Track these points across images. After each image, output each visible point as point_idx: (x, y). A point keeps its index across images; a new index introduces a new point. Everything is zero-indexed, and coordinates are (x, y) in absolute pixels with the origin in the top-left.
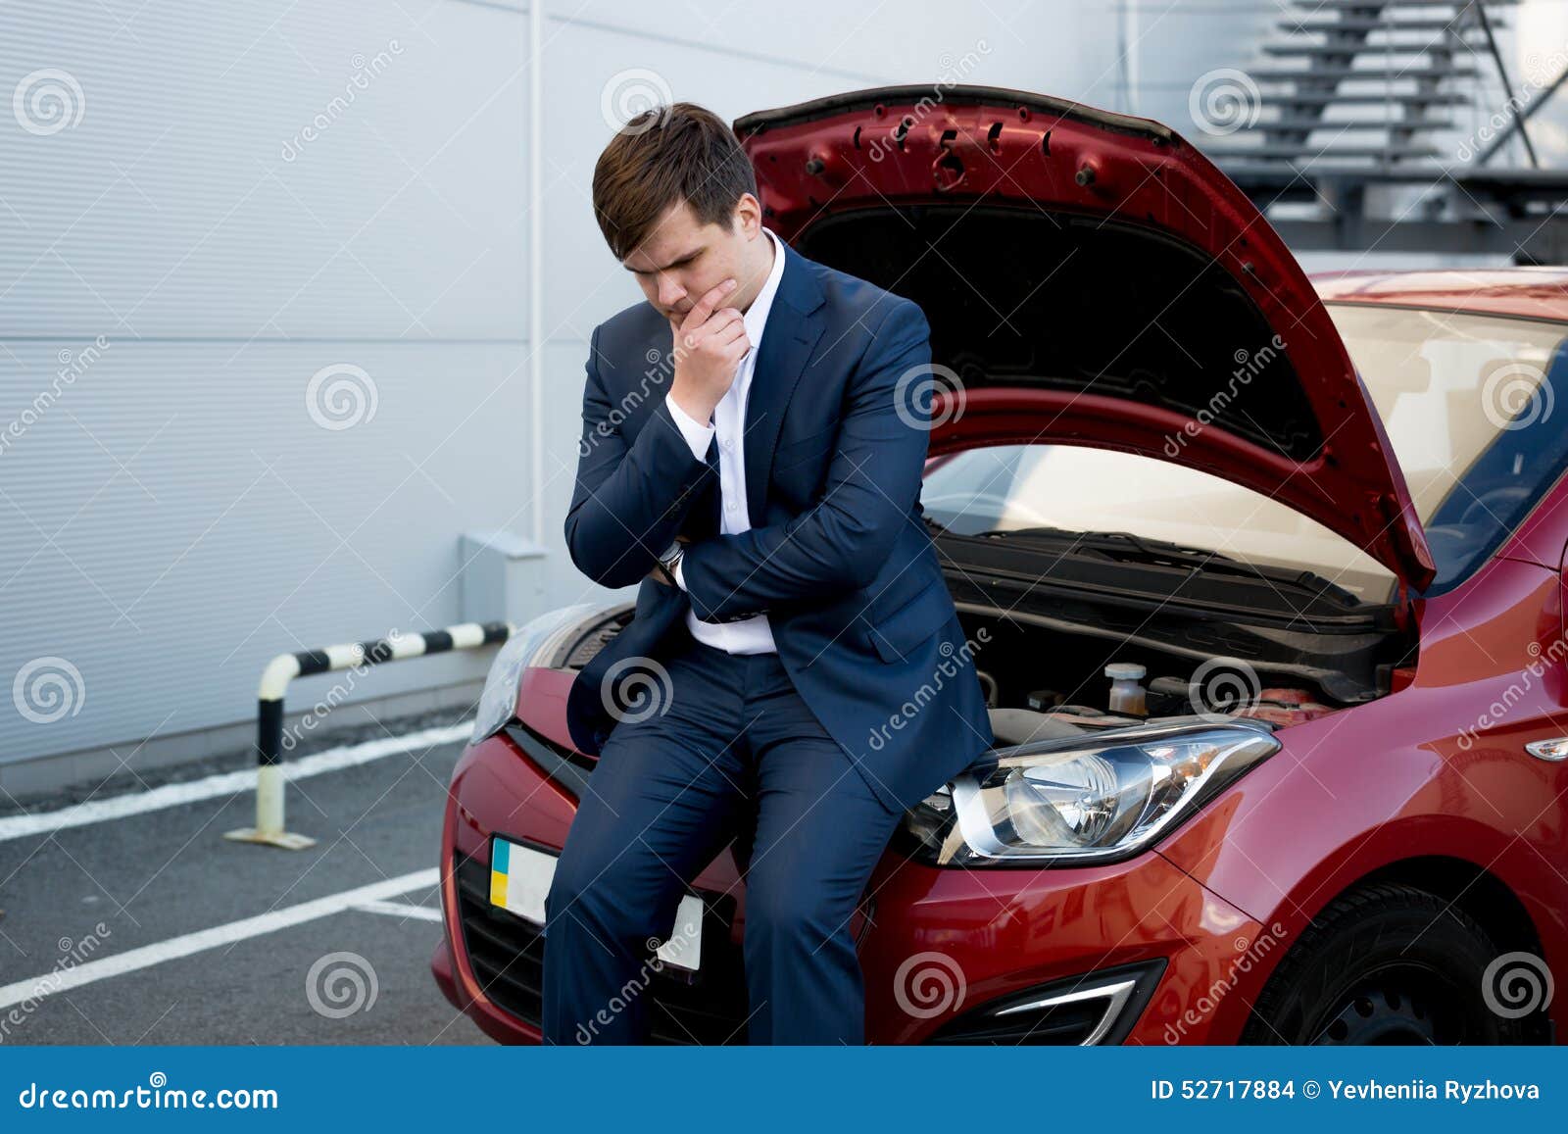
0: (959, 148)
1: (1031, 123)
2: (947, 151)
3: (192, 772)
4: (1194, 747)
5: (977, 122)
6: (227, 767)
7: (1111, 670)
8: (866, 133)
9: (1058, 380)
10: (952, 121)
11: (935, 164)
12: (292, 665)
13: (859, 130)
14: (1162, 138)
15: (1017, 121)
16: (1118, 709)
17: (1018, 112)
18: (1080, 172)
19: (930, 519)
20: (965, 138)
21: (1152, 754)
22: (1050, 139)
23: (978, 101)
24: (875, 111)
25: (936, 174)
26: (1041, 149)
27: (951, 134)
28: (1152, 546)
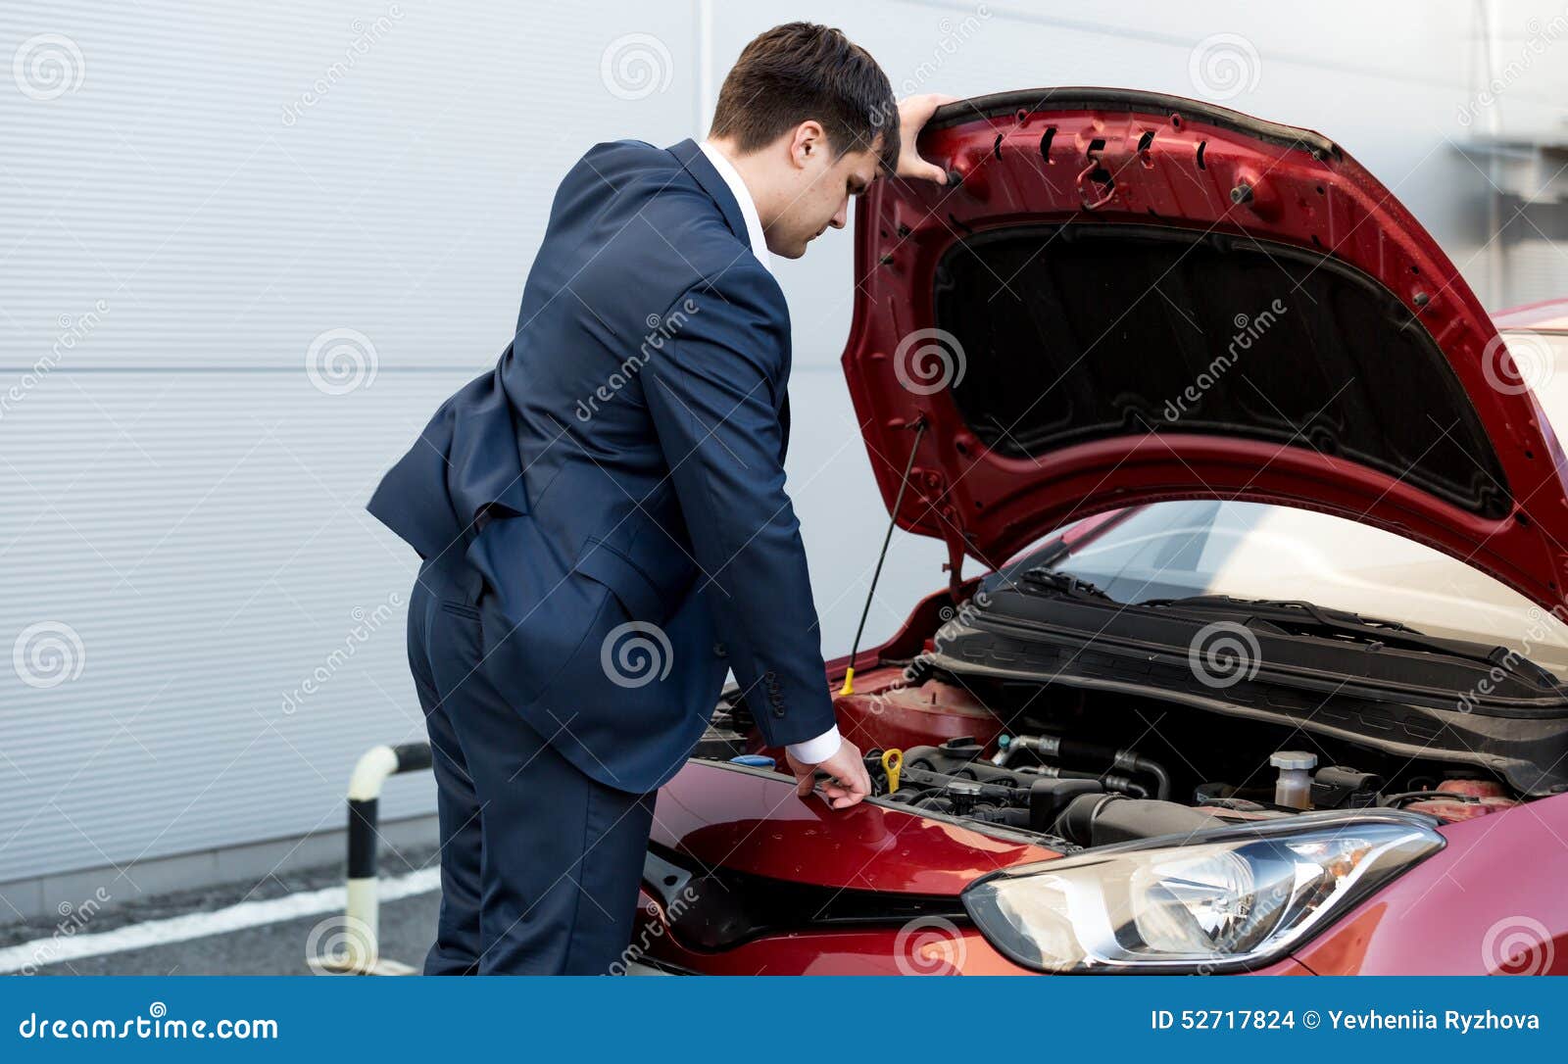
0: (1109, 159)
1: (1187, 133)
2: (1095, 162)
3: (273, 888)
4: (1346, 843)
5: (1128, 130)
6: (317, 882)
7: (1277, 759)
8: (1007, 141)
9: (1227, 426)
10: (1101, 128)
11: (1079, 178)
12: (390, 760)
13: (1000, 138)
14: (1324, 152)
15: (1171, 130)
16: (1285, 804)
17: (1171, 119)
18: (1236, 189)
19: (1092, 585)
20: (1112, 149)
21: (1296, 850)
22: (1205, 151)
23: (1128, 106)
24: (1017, 117)
25: (1081, 190)
26: (1195, 161)
27: (1098, 144)
28: (1332, 617)
